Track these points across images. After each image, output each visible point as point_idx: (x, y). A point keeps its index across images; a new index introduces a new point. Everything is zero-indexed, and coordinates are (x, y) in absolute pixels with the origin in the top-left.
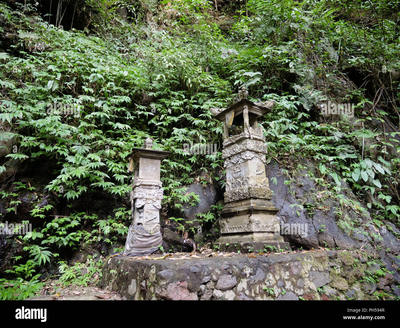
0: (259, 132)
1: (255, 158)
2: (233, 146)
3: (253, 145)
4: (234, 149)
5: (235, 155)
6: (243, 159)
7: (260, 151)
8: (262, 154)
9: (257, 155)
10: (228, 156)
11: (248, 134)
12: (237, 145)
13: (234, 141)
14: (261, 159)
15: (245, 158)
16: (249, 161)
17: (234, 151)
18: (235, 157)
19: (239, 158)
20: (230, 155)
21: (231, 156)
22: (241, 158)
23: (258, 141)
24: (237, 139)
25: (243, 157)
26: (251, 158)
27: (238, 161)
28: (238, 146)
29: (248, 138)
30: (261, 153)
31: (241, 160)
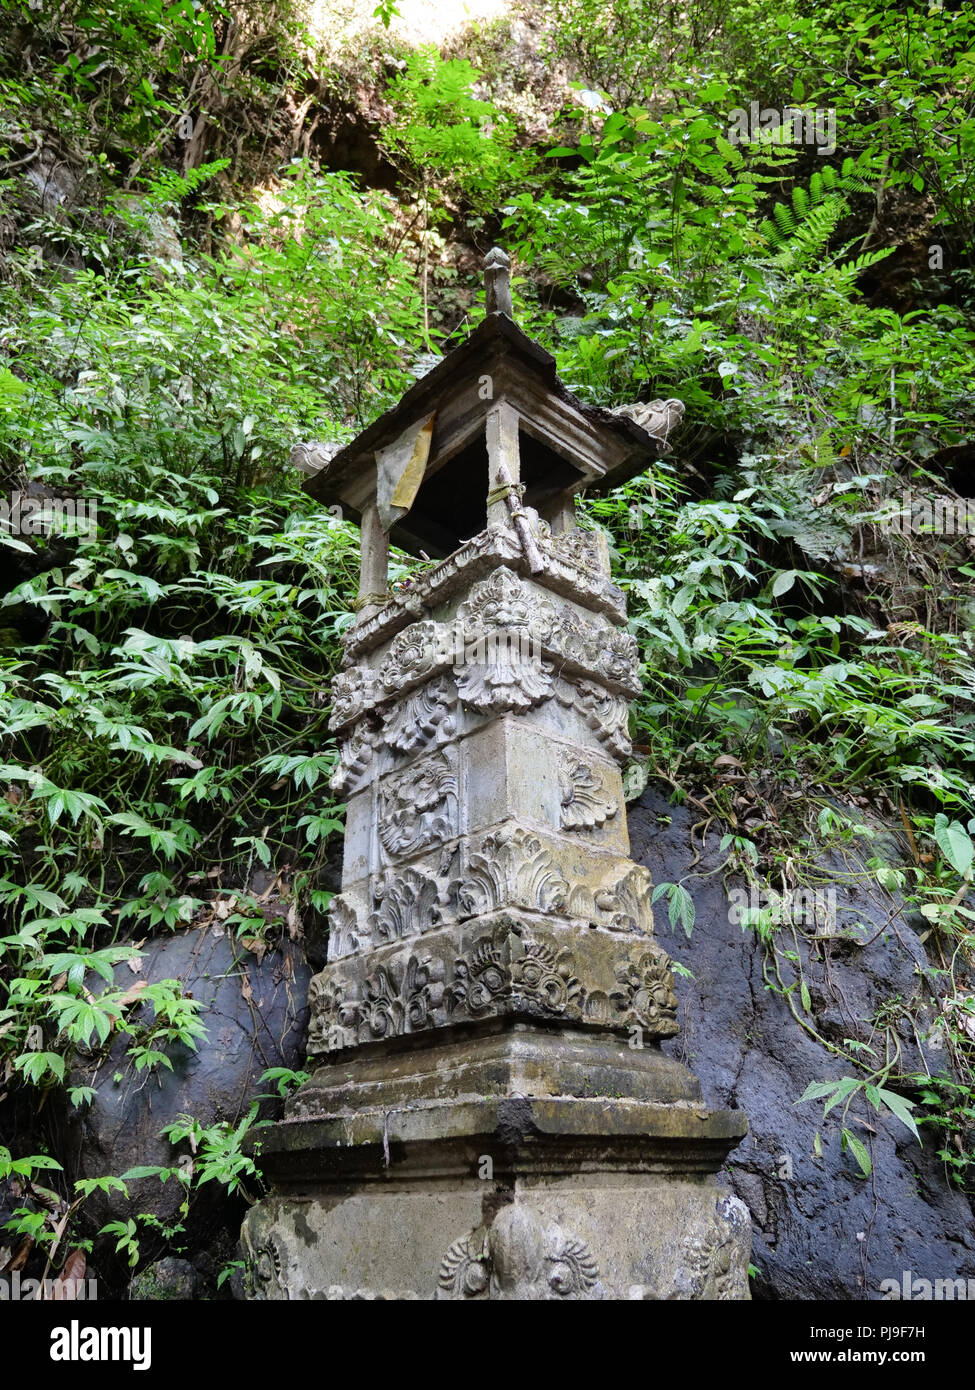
0: (584, 555)
1: (553, 705)
2: (402, 635)
3: (546, 612)
4: (411, 654)
5: (411, 689)
6: (470, 708)
7: (590, 666)
8: (603, 693)
9: (570, 696)
10: (369, 704)
11: (513, 536)
12: (429, 623)
13: (412, 603)
14: (595, 726)
15: (485, 700)
16: (509, 721)
17: (406, 667)
18: (415, 704)
19: (439, 710)
20: (380, 697)
21: (387, 705)
22: (450, 708)
23: (577, 610)
24: (434, 583)
25: (465, 694)
26: (524, 702)
27: (429, 733)
28: (437, 626)
29: (511, 564)
30: (594, 677)
31: (453, 721)
